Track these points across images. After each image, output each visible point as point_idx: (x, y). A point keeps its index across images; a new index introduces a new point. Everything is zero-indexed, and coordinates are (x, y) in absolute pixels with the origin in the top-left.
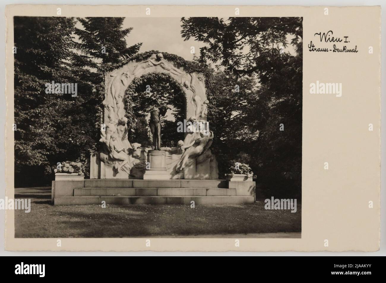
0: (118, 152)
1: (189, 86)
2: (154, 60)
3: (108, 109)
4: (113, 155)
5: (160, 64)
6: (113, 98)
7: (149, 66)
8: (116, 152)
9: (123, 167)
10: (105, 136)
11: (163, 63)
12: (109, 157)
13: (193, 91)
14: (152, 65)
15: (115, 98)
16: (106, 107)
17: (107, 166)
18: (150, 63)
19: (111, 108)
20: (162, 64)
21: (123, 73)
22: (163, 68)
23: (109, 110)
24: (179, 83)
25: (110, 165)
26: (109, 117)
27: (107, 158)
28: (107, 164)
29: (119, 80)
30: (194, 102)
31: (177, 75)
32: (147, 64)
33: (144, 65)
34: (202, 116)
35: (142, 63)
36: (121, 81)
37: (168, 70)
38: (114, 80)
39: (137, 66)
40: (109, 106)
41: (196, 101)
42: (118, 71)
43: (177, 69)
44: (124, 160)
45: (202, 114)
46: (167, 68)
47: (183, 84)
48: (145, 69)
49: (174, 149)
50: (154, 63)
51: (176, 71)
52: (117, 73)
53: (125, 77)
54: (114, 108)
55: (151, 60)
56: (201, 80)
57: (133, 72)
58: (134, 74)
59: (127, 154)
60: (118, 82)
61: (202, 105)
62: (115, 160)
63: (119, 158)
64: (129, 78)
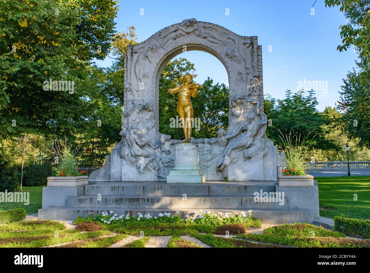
0: (141, 147)
1: (232, 55)
2: (186, 26)
3: (131, 93)
4: (134, 151)
5: (194, 31)
6: (137, 79)
7: (181, 35)
8: (138, 147)
11: (197, 30)
12: (131, 153)
14: (184, 33)
15: (140, 79)
16: (129, 91)
17: (129, 165)
18: (180, 32)
19: (135, 92)
20: (196, 32)
21: (149, 48)
22: (198, 36)
23: (133, 95)
24: (219, 53)
25: (132, 163)
26: (133, 103)
27: (128, 155)
28: (128, 162)
29: (143, 56)
30: (240, 76)
31: (217, 43)
32: (178, 33)
33: (173, 35)
34: (250, 94)
35: (171, 33)
36: (147, 58)
37: (204, 38)
38: (138, 57)
39: (165, 37)
40: (132, 90)
41: (242, 75)
42: (143, 46)
43: (216, 36)
44: (149, 157)
45: (251, 91)
46: (203, 35)
47: (225, 54)
48: (175, 39)
49: (213, 140)
50: (186, 31)
51: (215, 38)
52: (141, 48)
53: (152, 52)
54: (138, 91)
55: (181, 28)
56: (248, 46)
57: (161, 45)
58: (162, 48)
59: (154, 149)
60: (142, 59)
61: (251, 80)
62: (137, 157)
63: (142, 154)
64: (156, 52)
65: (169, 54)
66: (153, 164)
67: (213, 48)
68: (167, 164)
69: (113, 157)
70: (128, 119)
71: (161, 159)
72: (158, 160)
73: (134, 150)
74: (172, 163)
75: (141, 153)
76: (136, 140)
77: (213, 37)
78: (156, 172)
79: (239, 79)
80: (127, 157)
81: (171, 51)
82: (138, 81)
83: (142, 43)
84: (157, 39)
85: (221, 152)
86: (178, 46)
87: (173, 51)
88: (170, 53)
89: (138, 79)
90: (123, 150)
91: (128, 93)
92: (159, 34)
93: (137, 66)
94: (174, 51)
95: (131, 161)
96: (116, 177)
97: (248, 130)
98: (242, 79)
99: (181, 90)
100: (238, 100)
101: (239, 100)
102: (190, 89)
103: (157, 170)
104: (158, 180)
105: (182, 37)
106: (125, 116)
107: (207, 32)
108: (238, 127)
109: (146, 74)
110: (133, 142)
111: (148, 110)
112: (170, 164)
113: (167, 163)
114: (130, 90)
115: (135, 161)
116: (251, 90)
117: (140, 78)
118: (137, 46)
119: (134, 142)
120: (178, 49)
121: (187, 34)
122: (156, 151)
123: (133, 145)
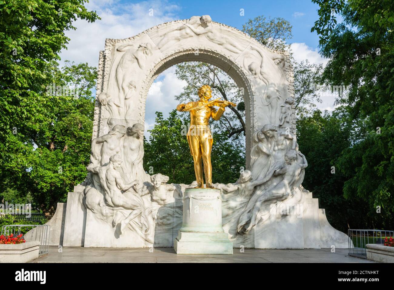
0: (123, 191)
1: (258, 71)
2: (196, 25)
3: (108, 108)
4: (111, 198)
5: (207, 33)
6: (119, 89)
7: (188, 36)
8: (118, 192)
9: (131, 223)
10: (98, 160)
11: (212, 32)
12: (106, 200)
13: (264, 80)
14: (193, 34)
16: (104, 105)
17: (99, 221)
18: (188, 31)
20: (210, 34)
21: (140, 46)
22: (212, 40)
24: (239, 66)
25: (105, 218)
26: (110, 123)
27: (99, 204)
28: (99, 215)
29: (131, 57)
30: (268, 100)
31: (237, 53)
32: (183, 32)
33: (177, 34)
34: (282, 125)
35: (173, 31)
36: (136, 60)
37: (219, 44)
38: (122, 57)
39: (165, 35)
40: (110, 104)
41: (271, 99)
42: (131, 43)
43: (236, 44)
44: (135, 208)
45: (283, 122)
46: (219, 40)
47: (247, 68)
48: (179, 41)
49: (231, 187)
50: (195, 30)
51: (235, 47)
52: (129, 45)
53: (144, 53)
54: (119, 107)
55: (190, 26)
56: (279, 62)
57: (158, 45)
58: (159, 49)
59: (141, 196)
60: (129, 61)
61: (283, 106)
62: (115, 208)
63: (125, 204)
64: (150, 54)
65: (168, 59)
66: (140, 220)
67: (232, 59)
68: (161, 221)
69: (70, 207)
70: (103, 146)
71: (152, 212)
72: (147, 213)
73: (112, 195)
74: (168, 220)
75: (124, 202)
76: (118, 180)
77: (232, 45)
78: (144, 232)
79: (266, 103)
80: (97, 207)
81: (172, 55)
82: (119, 92)
83: (129, 38)
84: (152, 37)
85: (243, 205)
86: (182, 50)
87: (174, 57)
88: (170, 58)
89: (121, 88)
90: (91, 195)
91: (102, 107)
92: (156, 30)
93: (120, 70)
94: (176, 56)
95: (105, 215)
96: (73, 240)
97: (287, 174)
98: (270, 104)
99: (197, 107)
100: (269, 131)
101: (271, 132)
102: (210, 107)
103: (145, 229)
104: (145, 246)
105: (190, 39)
106: (98, 143)
107: (225, 36)
108: (266, 169)
109: (133, 83)
110: (111, 183)
111: (136, 135)
112: (165, 220)
113: (161, 219)
114: (107, 104)
115: (111, 215)
116: (283, 120)
117: (124, 87)
118: (121, 41)
119: (115, 183)
120: (182, 54)
121: (197, 36)
122: (144, 199)
123: (111, 187)
